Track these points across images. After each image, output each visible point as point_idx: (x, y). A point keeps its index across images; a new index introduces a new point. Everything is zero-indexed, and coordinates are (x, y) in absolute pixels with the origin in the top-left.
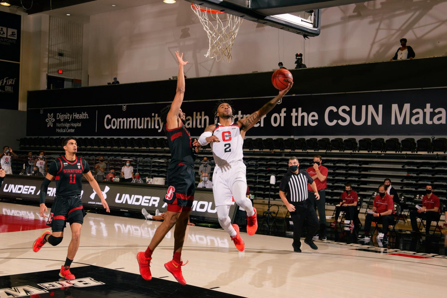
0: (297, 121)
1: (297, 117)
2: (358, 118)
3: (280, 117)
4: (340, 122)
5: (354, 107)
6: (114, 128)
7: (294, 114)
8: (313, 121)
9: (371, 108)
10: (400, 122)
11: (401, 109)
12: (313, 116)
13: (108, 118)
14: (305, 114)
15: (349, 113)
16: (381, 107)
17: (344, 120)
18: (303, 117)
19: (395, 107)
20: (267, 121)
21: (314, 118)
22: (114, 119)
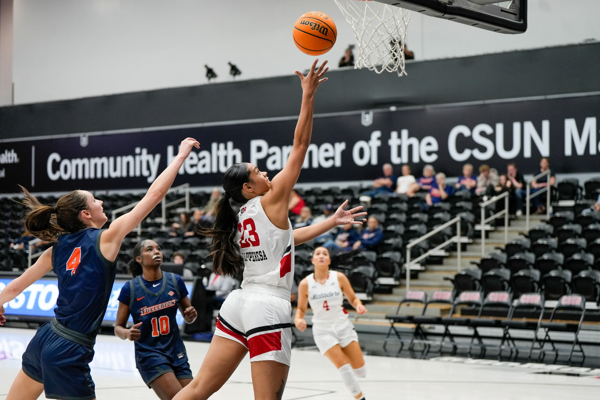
0: (399, 155)
1: (399, 148)
2: (508, 146)
3: (370, 148)
4: (477, 154)
5: (500, 127)
6: (65, 177)
7: (394, 142)
8: (429, 153)
9: (529, 126)
10: (580, 151)
11: (580, 128)
12: (429, 144)
13: (54, 161)
14: (414, 141)
15: (492, 138)
16: (546, 125)
17: (483, 149)
18: (410, 147)
19: (570, 125)
20: (347, 155)
21: (430, 149)
22: (66, 162)
